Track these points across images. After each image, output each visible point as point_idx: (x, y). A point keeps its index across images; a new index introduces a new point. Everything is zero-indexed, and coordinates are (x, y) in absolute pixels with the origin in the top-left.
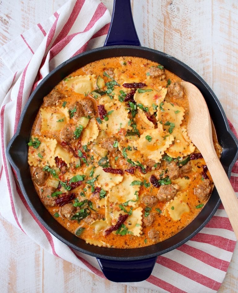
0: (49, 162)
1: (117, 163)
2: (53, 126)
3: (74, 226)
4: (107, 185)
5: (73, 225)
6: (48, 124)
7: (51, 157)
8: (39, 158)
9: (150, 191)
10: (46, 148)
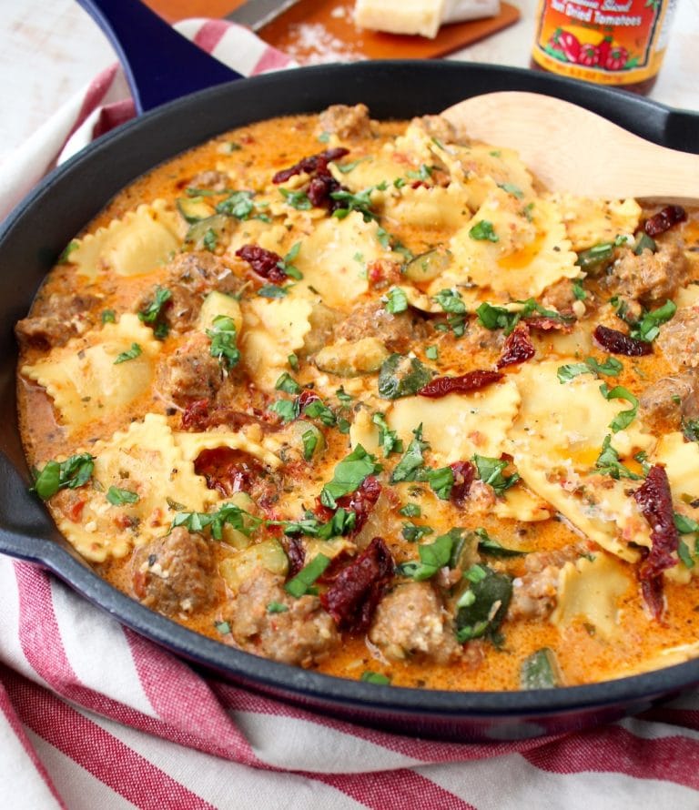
0: (178, 499)
1: (447, 365)
2: (107, 392)
3: (495, 678)
4: (478, 438)
5: (481, 675)
6: (83, 397)
7: (175, 471)
8: (119, 512)
9: (635, 377)
10: (127, 463)
